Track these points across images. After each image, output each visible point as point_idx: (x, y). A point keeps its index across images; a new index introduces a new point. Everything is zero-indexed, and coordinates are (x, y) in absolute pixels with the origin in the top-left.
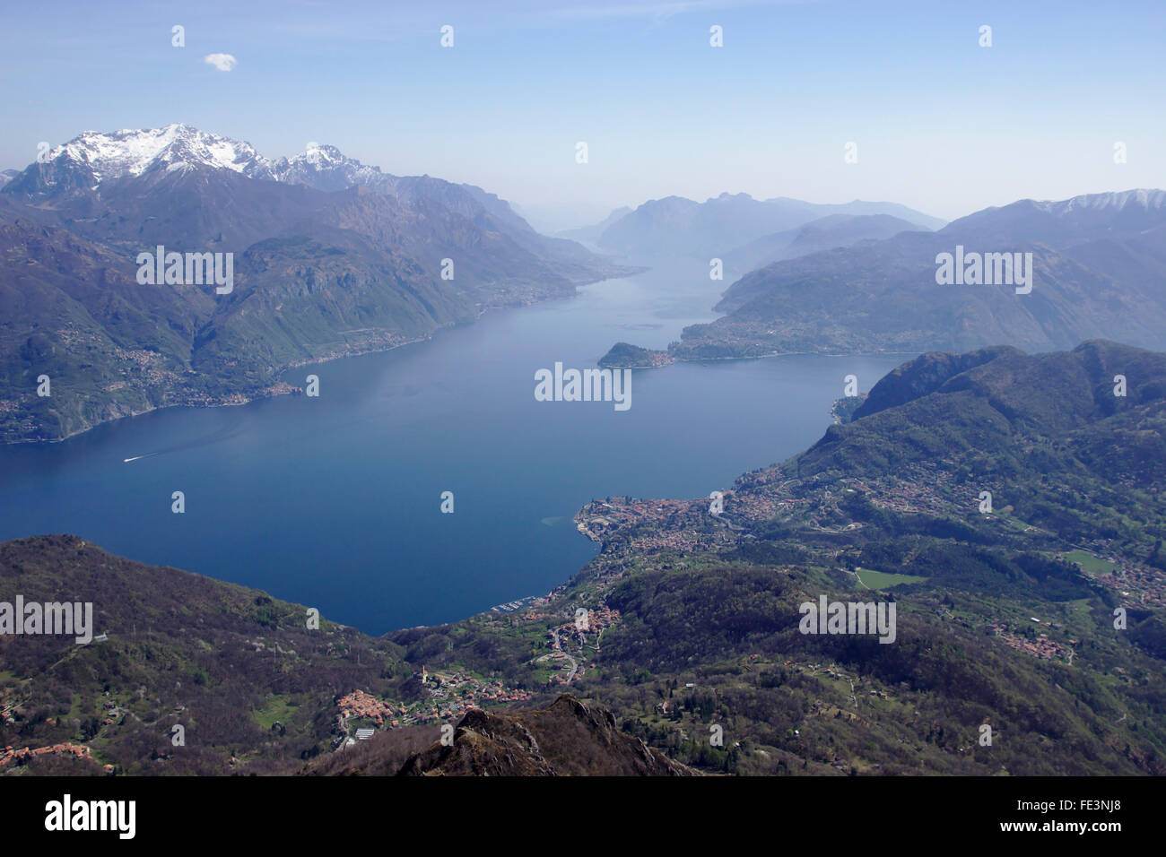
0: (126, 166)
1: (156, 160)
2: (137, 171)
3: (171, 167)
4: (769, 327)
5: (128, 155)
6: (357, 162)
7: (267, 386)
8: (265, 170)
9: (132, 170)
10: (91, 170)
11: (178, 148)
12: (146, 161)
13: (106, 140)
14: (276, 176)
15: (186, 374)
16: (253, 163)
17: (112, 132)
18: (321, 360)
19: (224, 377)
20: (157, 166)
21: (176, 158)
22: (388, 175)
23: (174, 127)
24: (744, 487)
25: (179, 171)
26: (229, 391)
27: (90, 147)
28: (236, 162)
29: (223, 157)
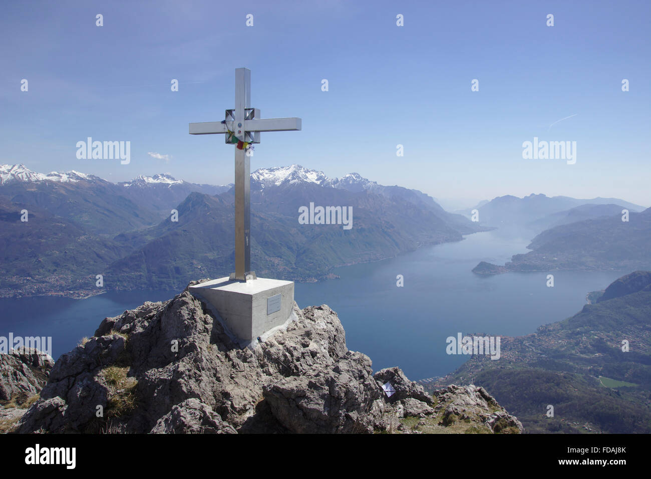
0: (274, 182)
1: (286, 179)
2: (278, 184)
3: (292, 182)
4: (554, 257)
5: (275, 177)
6: (367, 180)
7: (325, 275)
8: (328, 183)
9: (276, 183)
10: (261, 183)
11: (294, 174)
12: (282, 180)
13: (267, 171)
14: (333, 186)
15: (292, 268)
16: (324, 180)
17: (269, 168)
18: (348, 265)
19: (307, 270)
20: (286, 181)
21: (293, 179)
22: (380, 185)
23: (293, 166)
24: (542, 332)
25: (294, 184)
26: (309, 276)
27: (261, 174)
28: (317, 180)
29: (312, 178)
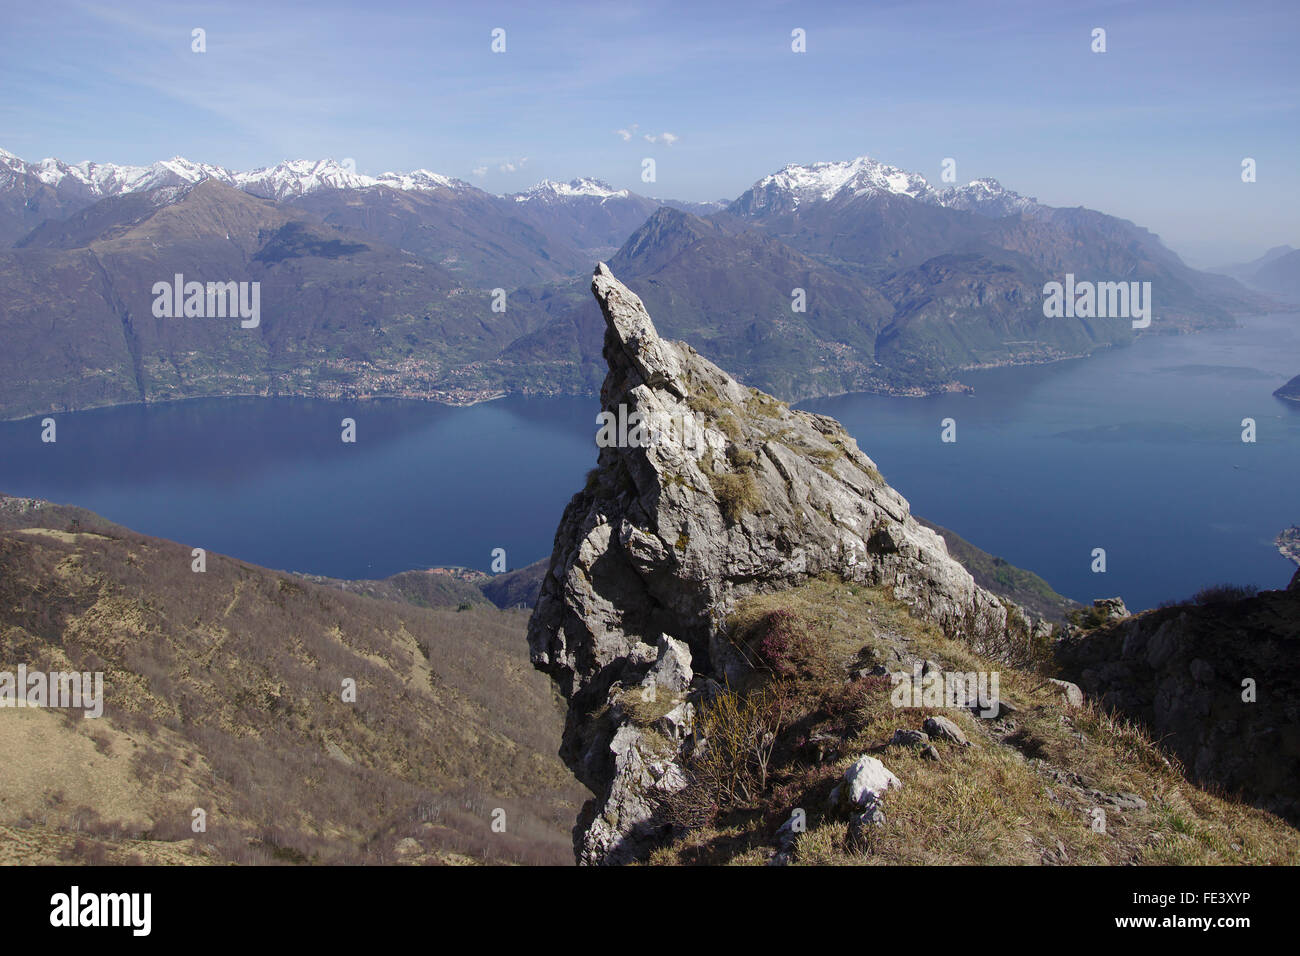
0: (819, 192)
1: (844, 188)
2: (827, 196)
3: (858, 193)
5: (821, 183)
6: (1015, 194)
7: (942, 383)
8: (933, 198)
9: (824, 196)
10: (791, 195)
11: (862, 176)
12: (835, 188)
13: (803, 171)
14: (943, 204)
15: (872, 367)
16: (924, 191)
17: (809, 165)
18: (987, 366)
19: (905, 371)
20: (845, 192)
21: (861, 186)
22: (1044, 206)
23: (859, 160)
25: (864, 196)
26: (909, 385)
27: (791, 177)
28: (909, 190)
29: (898, 185)
